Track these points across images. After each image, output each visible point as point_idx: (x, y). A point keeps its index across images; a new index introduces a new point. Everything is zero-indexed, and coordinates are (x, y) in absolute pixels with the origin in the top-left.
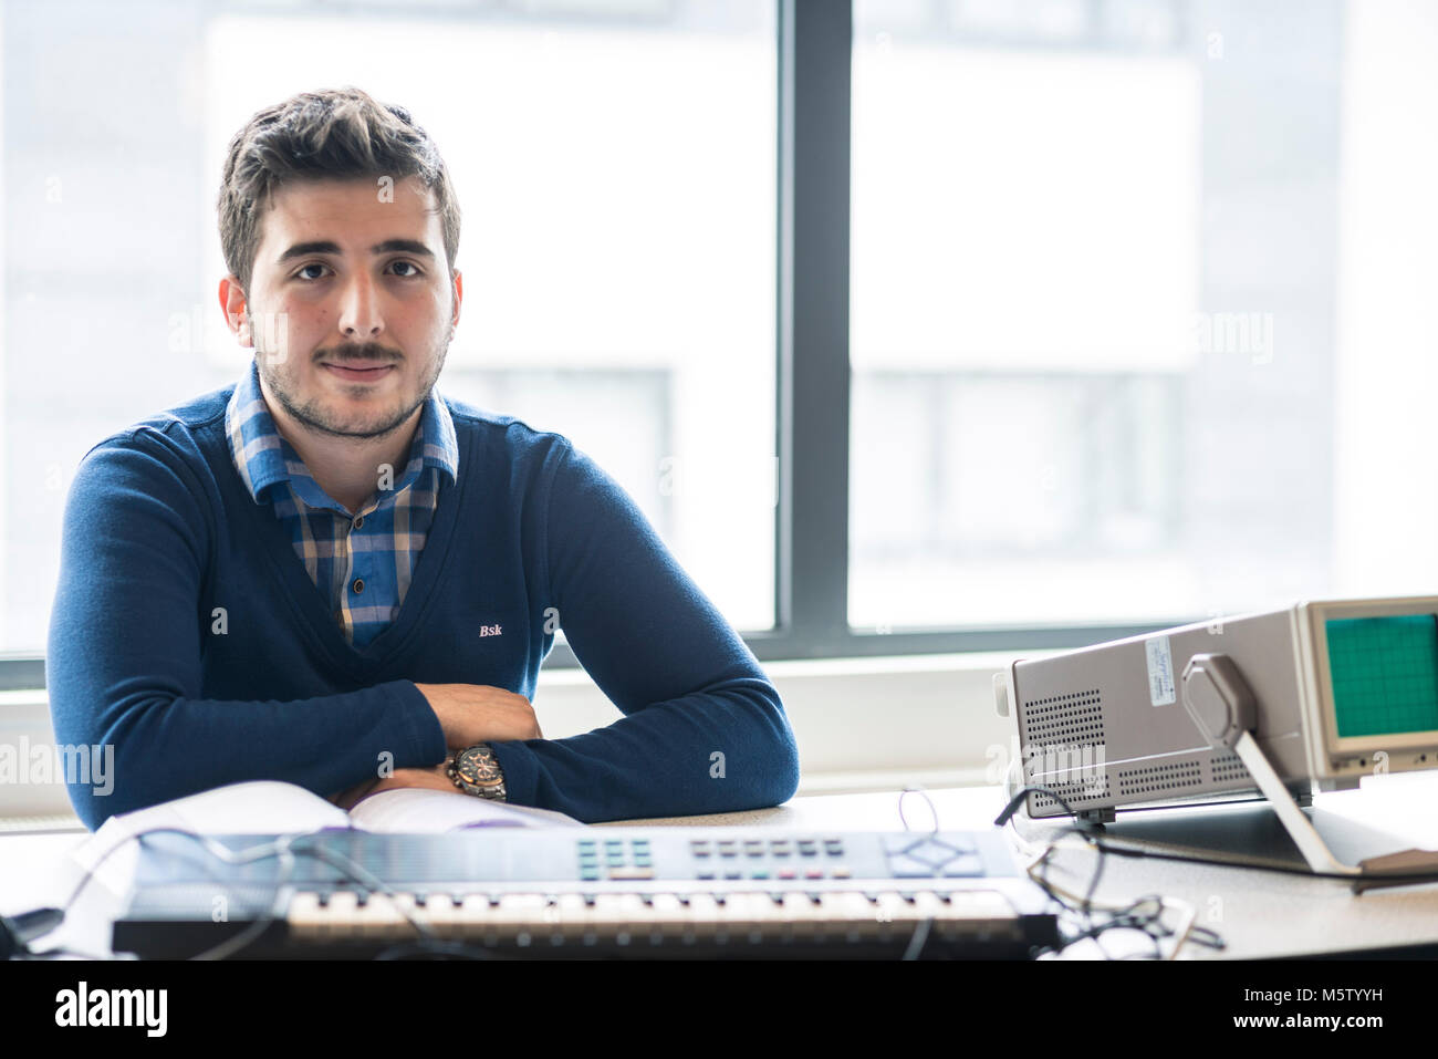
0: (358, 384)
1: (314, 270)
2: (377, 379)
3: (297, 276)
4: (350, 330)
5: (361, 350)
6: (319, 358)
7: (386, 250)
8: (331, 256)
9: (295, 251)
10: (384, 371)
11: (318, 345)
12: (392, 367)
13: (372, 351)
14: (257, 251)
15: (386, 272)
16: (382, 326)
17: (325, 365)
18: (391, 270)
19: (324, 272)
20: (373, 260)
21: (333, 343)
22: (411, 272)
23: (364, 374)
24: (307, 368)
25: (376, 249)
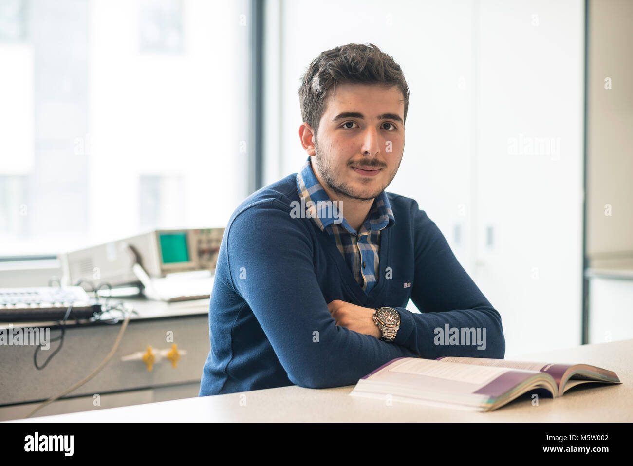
0: (367, 177)
1: (349, 125)
2: (374, 175)
3: (342, 127)
4: (366, 153)
5: (370, 162)
6: (351, 164)
7: (383, 118)
8: (358, 119)
9: (343, 115)
10: (378, 172)
11: (350, 158)
12: (381, 169)
13: (375, 162)
14: (323, 114)
15: (381, 128)
16: (380, 152)
17: (353, 168)
18: (383, 127)
19: (354, 125)
20: (377, 122)
21: (358, 158)
22: (391, 128)
23: (370, 172)
24: (344, 168)
25: (379, 117)
